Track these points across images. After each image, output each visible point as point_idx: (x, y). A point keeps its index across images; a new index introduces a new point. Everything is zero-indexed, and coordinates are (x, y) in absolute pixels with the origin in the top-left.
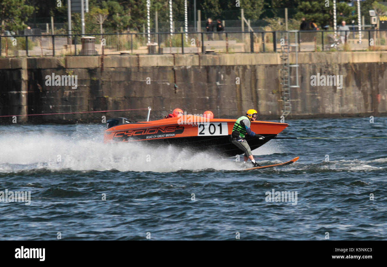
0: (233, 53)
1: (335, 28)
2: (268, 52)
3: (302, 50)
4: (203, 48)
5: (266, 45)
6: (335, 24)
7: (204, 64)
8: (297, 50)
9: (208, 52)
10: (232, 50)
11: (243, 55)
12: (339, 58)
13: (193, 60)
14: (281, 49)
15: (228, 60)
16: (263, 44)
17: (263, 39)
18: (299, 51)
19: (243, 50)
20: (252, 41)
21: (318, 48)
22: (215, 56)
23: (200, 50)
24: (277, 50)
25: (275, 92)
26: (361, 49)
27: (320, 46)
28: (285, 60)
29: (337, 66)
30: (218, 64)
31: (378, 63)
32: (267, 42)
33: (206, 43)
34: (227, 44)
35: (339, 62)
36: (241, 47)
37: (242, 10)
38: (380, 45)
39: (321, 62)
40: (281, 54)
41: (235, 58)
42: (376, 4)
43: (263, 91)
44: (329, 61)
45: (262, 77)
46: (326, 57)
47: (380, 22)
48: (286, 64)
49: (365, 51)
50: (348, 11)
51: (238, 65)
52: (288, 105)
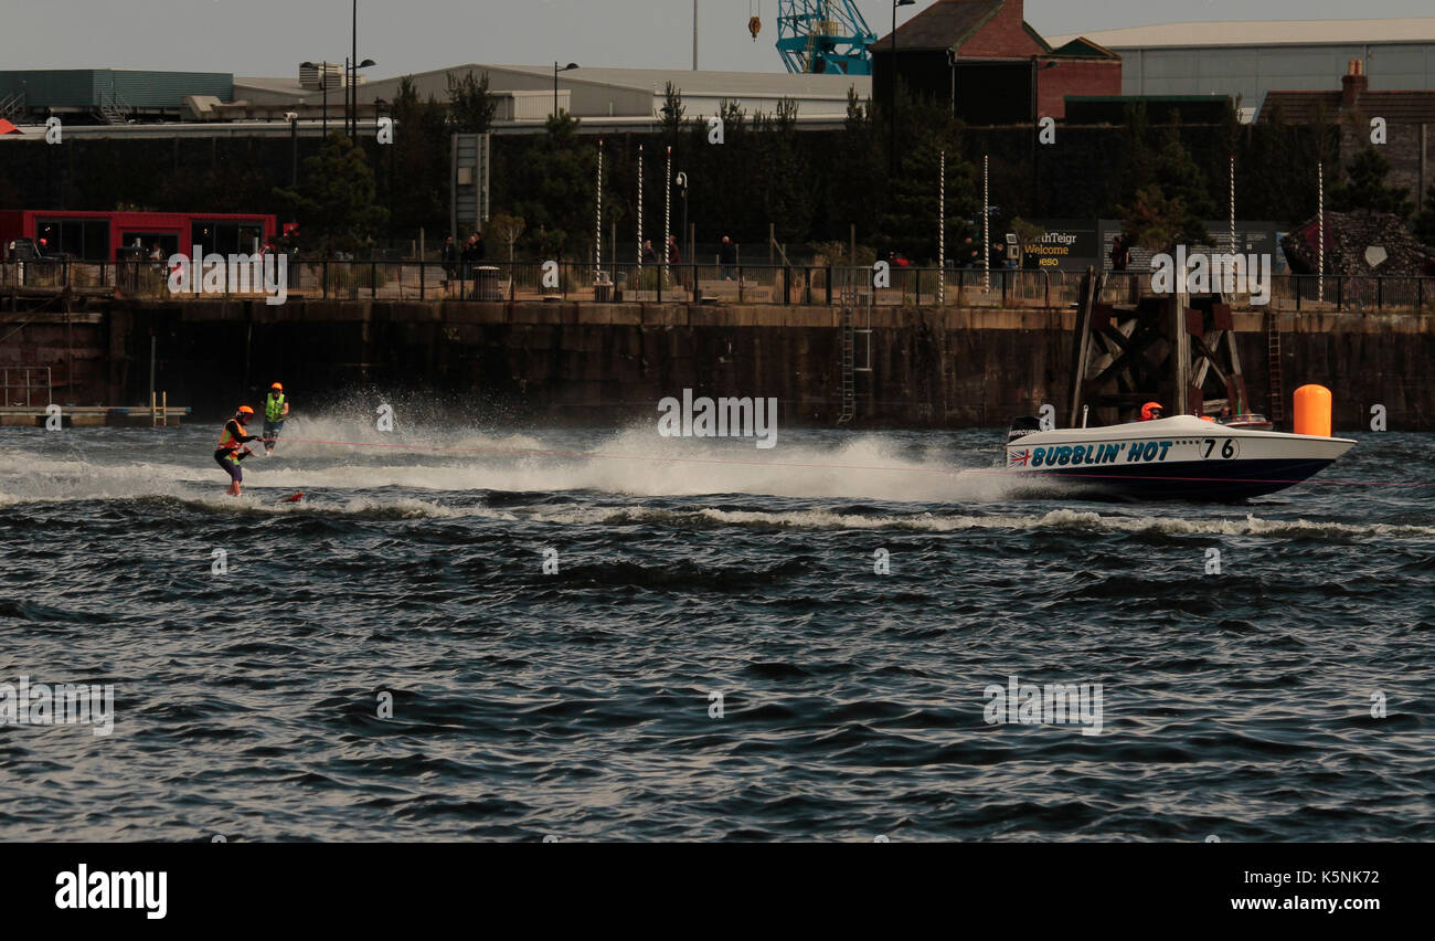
0: (751, 304)
1: (942, 263)
2: (816, 305)
3: (878, 303)
4: (697, 293)
5: (813, 291)
6: (942, 257)
7: (697, 324)
8: (870, 303)
9: (706, 302)
10: (750, 299)
11: (770, 307)
12: (947, 319)
13: (677, 313)
14: (840, 299)
15: (742, 318)
16: (809, 289)
17: (808, 280)
18: (874, 305)
19: (771, 301)
20: (788, 284)
21: (910, 300)
22: (718, 309)
23: (691, 298)
24: (833, 302)
25: (826, 378)
26: (989, 304)
27: (913, 296)
28: (847, 320)
29: (944, 335)
30: (722, 324)
31: (1017, 331)
32: (816, 286)
33: (702, 284)
34: (741, 288)
35: (947, 327)
36: (767, 293)
37: (772, 225)
38: (1023, 299)
39: (913, 326)
40: (839, 309)
41: (755, 314)
42: (1018, 222)
43: (804, 376)
44: (928, 324)
45: (804, 350)
46: (922, 315)
47: (1026, 255)
48: (848, 328)
49: (995, 308)
50: (967, 232)
51: (760, 327)
52: (849, 403)
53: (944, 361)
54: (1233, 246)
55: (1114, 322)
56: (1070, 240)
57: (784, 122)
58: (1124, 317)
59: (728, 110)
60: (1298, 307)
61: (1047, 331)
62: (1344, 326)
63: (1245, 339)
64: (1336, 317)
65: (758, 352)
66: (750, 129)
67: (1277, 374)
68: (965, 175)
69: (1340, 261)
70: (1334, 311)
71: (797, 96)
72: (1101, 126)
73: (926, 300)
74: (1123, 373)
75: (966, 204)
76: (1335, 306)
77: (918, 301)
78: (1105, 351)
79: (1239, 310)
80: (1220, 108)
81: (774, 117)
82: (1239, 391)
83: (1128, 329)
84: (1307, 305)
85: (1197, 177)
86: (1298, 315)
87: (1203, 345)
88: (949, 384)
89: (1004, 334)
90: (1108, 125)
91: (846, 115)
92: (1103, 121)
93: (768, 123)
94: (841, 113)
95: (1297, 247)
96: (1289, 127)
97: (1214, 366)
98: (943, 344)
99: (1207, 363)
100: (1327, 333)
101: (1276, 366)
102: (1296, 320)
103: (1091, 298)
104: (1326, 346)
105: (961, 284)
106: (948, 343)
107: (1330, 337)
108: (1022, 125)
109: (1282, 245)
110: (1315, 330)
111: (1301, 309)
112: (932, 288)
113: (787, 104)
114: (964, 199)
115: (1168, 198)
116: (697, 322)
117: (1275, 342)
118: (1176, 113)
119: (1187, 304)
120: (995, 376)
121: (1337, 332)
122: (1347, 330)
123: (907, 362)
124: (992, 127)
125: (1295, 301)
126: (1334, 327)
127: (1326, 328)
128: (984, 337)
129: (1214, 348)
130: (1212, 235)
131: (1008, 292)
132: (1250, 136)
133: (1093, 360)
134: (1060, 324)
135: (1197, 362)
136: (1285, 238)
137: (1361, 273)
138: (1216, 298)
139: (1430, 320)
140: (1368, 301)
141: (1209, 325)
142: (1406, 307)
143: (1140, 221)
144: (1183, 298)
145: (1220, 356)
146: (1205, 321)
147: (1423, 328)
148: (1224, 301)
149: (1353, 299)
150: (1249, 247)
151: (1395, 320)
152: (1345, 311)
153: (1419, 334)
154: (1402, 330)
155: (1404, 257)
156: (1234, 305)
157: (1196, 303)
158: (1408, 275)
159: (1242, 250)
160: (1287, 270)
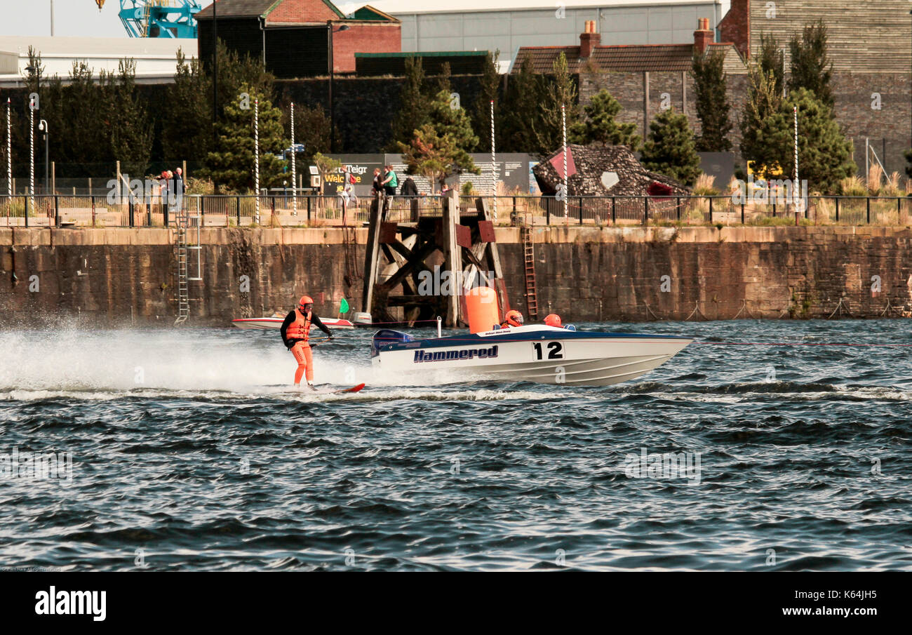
0: (103, 227)
1: (257, 191)
2: (156, 227)
3: (206, 224)
4: (57, 219)
5: (153, 216)
6: (257, 186)
7: (59, 244)
8: (200, 224)
9: (65, 226)
10: (101, 223)
11: (117, 229)
12: (263, 237)
13: (42, 236)
14: (175, 222)
15: (95, 238)
16: (149, 214)
17: (148, 207)
18: (203, 226)
19: (119, 224)
20: (132, 210)
21: (231, 222)
22: (75, 231)
23: (53, 223)
24: (169, 224)
25: (165, 286)
26: (296, 224)
27: (235, 219)
28: (180, 238)
29: (260, 249)
30: (79, 243)
31: (320, 246)
32: (155, 211)
33: (61, 211)
34: (94, 214)
35: (263, 243)
36: (115, 218)
37: (118, 162)
38: (325, 219)
39: (235, 243)
40: (175, 230)
41: (105, 235)
42: (319, 157)
43: (147, 285)
44: (248, 241)
45: (146, 263)
46: (242, 235)
47: (326, 184)
48: (181, 245)
49: (303, 227)
50: (277, 168)
51: (110, 246)
52: (184, 306)
53: (261, 271)
54: (494, 173)
55: (398, 237)
56: (362, 170)
57: (124, 78)
58: (407, 233)
59: (79, 68)
60: (548, 223)
61: (345, 245)
62: (585, 237)
63: (506, 249)
64: (578, 230)
65: (109, 267)
66: (97, 83)
67: (532, 277)
68: (275, 119)
69: (580, 185)
70: (576, 225)
71: (135, 56)
72: (385, 77)
73: (245, 221)
74: (407, 278)
75: (275, 143)
76: (578, 221)
77: (238, 222)
78: (392, 260)
79: (500, 225)
80: (480, 62)
81: (117, 73)
82: (502, 292)
83: (410, 243)
84: (555, 220)
85: (463, 118)
86: (548, 229)
87: (471, 255)
88: (266, 289)
89: (310, 248)
90: (391, 77)
91: (175, 72)
92: (387, 73)
93: (111, 78)
94: (170, 69)
95: (546, 173)
96: (538, 77)
98: (260, 257)
99: (474, 268)
100: (572, 243)
101: (531, 270)
102: (546, 232)
103: (380, 217)
104: (571, 253)
105: (273, 207)
106: (264, 256)
107: (575, 246)
108: (321, 78)
109: (534, 172)
110: (562, 240)
111: (550, 224)
112: (249, 211)
113: (127, 62)
114: (275, 139)
115: (440, 135)
116: (58, 242)
117: (530, 251)
118: (447, 66)
119: (458, 221)
120: (303, 283)
122: (588, 241)
123: (231, 272)
124: (296, 79)
125: (545, 218)
126: (577, 238)
127: (571, 239)
128: (293, 252)
129: (480, 257)
130: (476, 165)
131: (312, 214)
132: (506, 84)
133: (382, 268)
134: (355, 240)
135: (467, 268)
136: (536, 166)
137: (598, 194)
138: (481, 215)
139: (655, 231)
140: (604, 217)
141: (476, 238)
142: (635, 221)
143: (417, 156)
144: (455, 217)
145: (485, 264)
146: (472, 235)
147: (649, 238)
148: (488, 218)
149: (592, 215)
150: (507, 174)
151: (626, 232)
152: (586, 225)
153: (646, 243)
154: (632, 240)
155: (632, 181)
156: (496, 221)
157: (465, 220)
158: (636, 195)
159: (502, 177)
160: (538, 192)
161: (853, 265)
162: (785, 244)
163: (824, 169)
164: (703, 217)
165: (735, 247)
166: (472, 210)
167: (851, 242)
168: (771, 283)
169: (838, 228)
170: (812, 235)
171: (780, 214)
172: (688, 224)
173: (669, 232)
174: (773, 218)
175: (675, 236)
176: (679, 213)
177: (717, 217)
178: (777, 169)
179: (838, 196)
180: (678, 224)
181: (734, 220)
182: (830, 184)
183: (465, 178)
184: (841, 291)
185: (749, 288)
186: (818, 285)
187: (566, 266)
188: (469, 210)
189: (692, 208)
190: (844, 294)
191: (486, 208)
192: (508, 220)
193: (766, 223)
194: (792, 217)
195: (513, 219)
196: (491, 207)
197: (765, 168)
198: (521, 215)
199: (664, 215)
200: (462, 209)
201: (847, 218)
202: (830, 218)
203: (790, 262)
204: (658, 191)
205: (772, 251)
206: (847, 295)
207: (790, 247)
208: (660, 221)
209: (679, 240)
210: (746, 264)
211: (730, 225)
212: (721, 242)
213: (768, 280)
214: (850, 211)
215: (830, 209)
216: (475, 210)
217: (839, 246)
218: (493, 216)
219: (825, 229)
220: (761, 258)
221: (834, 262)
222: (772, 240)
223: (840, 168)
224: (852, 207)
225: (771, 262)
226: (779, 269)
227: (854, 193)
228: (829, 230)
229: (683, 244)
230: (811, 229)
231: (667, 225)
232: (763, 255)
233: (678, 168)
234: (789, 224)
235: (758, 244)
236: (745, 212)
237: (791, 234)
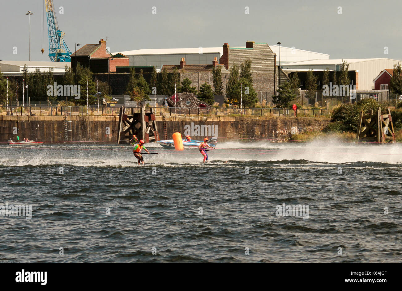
0: (43, 115)
1: (88, 105)
2: (59, 115)
3: (73, 115)
4: (31, 113)
5: (58, 112)
6: (88, 104)
8: (71, 115)
9: (33, 115)
10: (43, 114)
11: (48, 116)
12: (89, 118)
13: (26, 118)
14: (64, 114)
15: (41, 119)
16: (57, 112)
17: (56, 110)
18: (72, 115)
20: (52, 111)
22: (36, 117)
23: (29, 114)
24: (62, 115)
25: (61, 132)
26: (99, 115)
27: (81, 113)
28: (66, 119)
29: (88, 122)
30: (37, 120)
31: (105, 121)
32: (58, 111)
33: (32, 111)
34: (41, 112)
35: (89, 120)
36: (47, 113)
37: (48, 97)
38: (107, 114)
39: (81, 120)
40: (64, 117)
41: (44, 118)
42: (106, 96)
43: (56, 132)
44: (85, 120)
45: (56, 126)
46: (83, 118)
47: (107, 103)
48: (66, 121)
49: (100, 116)
50: (93, 99)
51: (46, 121)
52: (67, 138)
53: (88, 128)
54: (155, 101)
55: (128, 119)
56: (117, 100)
57: (50, 73)
58: (130, 118)
59: (37, 70)
60: (171, 115)
61: (112, 121)
63: (158, 122)
65: (45, 127)
66: (42, 75)
67: (166, 131)
68: (93, 85)
69: (180, 104)
70: (179, 116)
71: (53, 67)
72: (124, 73)
73: (84, 114)
74: (130, 131)
75: (93, 92)
76: (179, 114)
77: (82, 114)
78: (126, 125)
79: (157, 116)
80: (151, 69)
81: (48, 72)
82: (157, 135)
83: (131, 120)
84: (172, 114)
85: (147, 85)
86: (171, 117)
87: (149, 124)
88: (90, 133)
89: (102, 122)
90: (126, 73)
91: (65, 71)
92: (125, 72)
93: (47, 73)
94: (64, 71)
95: (170, 101)
96: (168, 73)
97: (151, 129)
98: (88, 124)
99: (149, 128)
101: (166, 129)
103: (122, 113)
104: (177, 124)
105: (92, 110)
106: (89, 124)
107: (178, 122)
108: (106, 73)
110: (174, 120)
112: (85, 111)
113: (51, 69)
114: (93, 91)
115: (141, 90)
116: (31, 120)
117: (165, 123)
118: (142, 70)
119: (145, 115)
120: (100, 132)
121: (180, 121)
122: (182, 120)
123: (80, 128)
124: (99, 74)
125: (170, 114)
126: (179, 119)
127: (177, 120)
128: (98, 123)
129: (151, 125)
130: (150, 98)
131: (103, 112)
132: (159, 76)
133: (123, 128)
134: (115, 119)
135: (147, 128)
136: (167, 99)
137: (185, 107)
138: (151, 113)
139: (201, 118)
140: (186, 114)
141: (150, 119)
142: (195, 115)
143: (134, 96)
144: (144, 113)
145: (153, 127)
146: (149, 118)
147: (199, 120)
148: (153, 114)
149: (183, 113)
150: (159, 101)
151: (193, 118)
152: (181, 116)
153: (198, 121)
154: (195, 120)
155: (195, 103)
156: (156, 115)
157: (147, 114)
158: (196, 107)
159: (157, 102)
160: (168, 106)
161: (257, 128)
162: (238, 122)
163: (249, 101)
164: (215, 114)
165: (224, 122)
166: (149, 111)
167: (257, 121)
168: (234, 133)
169: (253, 117)
170: (246, 119)
171: (237, 113)
172: (210, 116)
173: (205, 118)
174: (234, 114)
175: (207, 119)
176: (208, 112)
177: (218, 114)
178: (236, 100)
179: (253, 108)
180: (208, 116)
181: (223, 115)
182: (251, 104)
183: (147, 102)
184: (254, 135)
185: (228, 134)
186: (247, 133)
187: (176, 127)
188: (148, 111)
189: (212, 111)
190: (255, 136)
191: (153, 111)
192: (159, 114)
193: (233, 116)
194: (240, 114)
195: (161, 114)
196: (154, 111)
197: (233, 100)
198: (163, 113)
199: (204, 113)
200: (146, 111)
201: (256, 114)
202: (251, 114)
203: (240, 127)
204: (202, 106)
205: (234, 124)
206: (256, 136)
207: (240, 123)
208: (203, 115)
209: (208, 120)
210: (227, 127)
211: (222, 116)
212: (220, 121)
213: (233, 132)
214: (257, 113)
215: (251, 112)
216: (150, 111)
217: (253, 122)
218: (155, 113)
219: (249, 117)
220: (231, 126)
221: (252, 127)
222: (234, 120)
223: (254, 100)
224: (257, 111)
225: (234, 127)
226: (236, 129)
227: (258, 107)
228: (251, 118)
229: (209, 121)
230: (245, 118)
231: (204, 116)
232: (232, 125)
233: (208, 100)
234: (239, 116)
235: (230, 122)
236: (227, 112)
237: (240, 119)
